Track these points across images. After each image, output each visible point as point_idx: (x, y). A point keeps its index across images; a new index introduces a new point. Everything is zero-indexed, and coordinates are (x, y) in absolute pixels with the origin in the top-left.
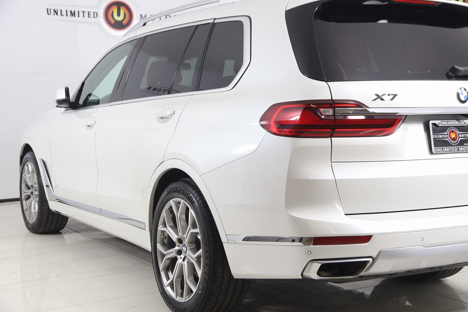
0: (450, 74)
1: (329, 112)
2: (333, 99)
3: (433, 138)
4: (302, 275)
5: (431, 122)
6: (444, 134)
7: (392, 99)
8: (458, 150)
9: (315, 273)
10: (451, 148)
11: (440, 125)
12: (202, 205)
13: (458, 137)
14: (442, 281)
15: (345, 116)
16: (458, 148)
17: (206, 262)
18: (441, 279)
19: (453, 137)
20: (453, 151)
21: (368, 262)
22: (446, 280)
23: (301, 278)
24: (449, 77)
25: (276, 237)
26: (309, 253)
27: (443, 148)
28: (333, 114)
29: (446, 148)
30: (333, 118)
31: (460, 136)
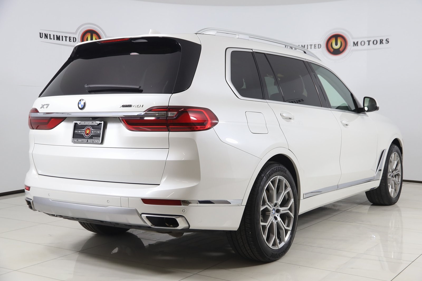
3: (74, 133)
5: (74, 122)
6: (82, 131)
8: (87, 142)
10: (83, 140)
16: (88, 140)
19: (88, 132)
21: (31, 202)
27: (78, 140)
29: (80, 140)
31: (92, 132)
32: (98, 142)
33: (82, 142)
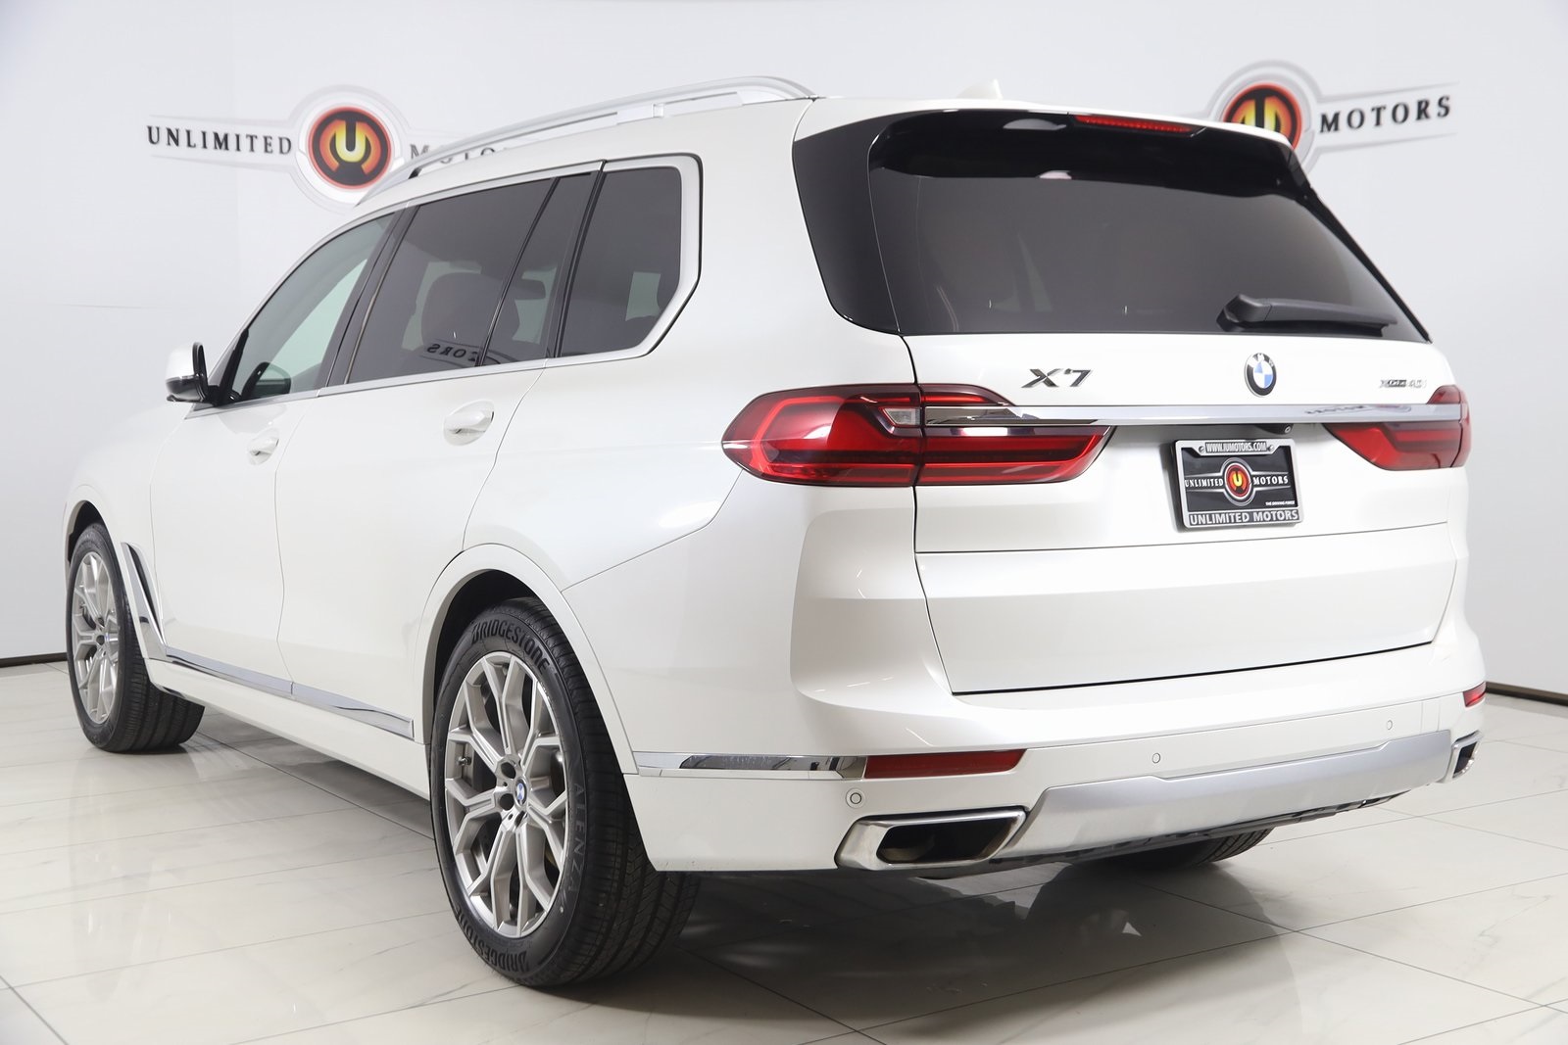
0: (1228, 317)
1: (908, 416)
2: (920, 381)
3: (1186, 488)
4: (837, 858)
5: (1180, 445)
6: (1214, 478)
7: (1076, 384)
8: (1251, 520)
9: (871, 853)
10: (1232, 515)
11: (1204, 454)
12: (566, 670)
13: (1250, 486)
14: (1216, 868)
15: (954, 429)
16: (1251, 514)
17: (578, 827)
18: (1216, 863)
19: (1239, 484)
20: (1237, 520)
21: (1013, 820)
22: (1229, 865)
23: (835, 867)
24: (1227, 327)
25: (767, 758)
26: (856, 798)
27: (1210, 515)
28: (919, 423)
29: (1220, 514)
30: (919, 432)
31: (1256, 481)
32: (1292, 516)
33: (1230, 522)
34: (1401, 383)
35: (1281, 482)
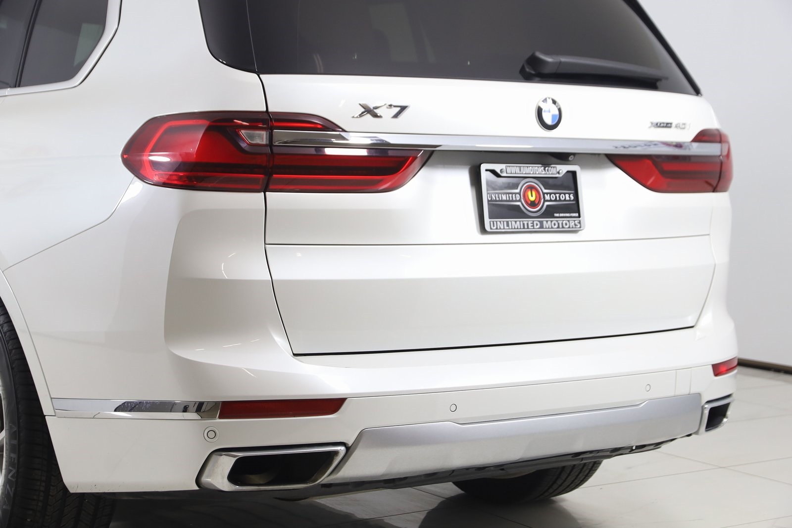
0: (527, 70)
1: (261, 137)
2: (270, 110)
3: (488, 201)
4: (198, 481)
5: (484, 167)
6: (512, 193)
7: (396, 116)
8: (542, 227)
9: (223, 478)
10: (526, 223)
11: (504, 174)
12: (8, 334)
13: (542, 201)
14: (554, 502)
16: (541, 223)
17: (12, 457)
18: (554, 498)
19: (532, 199)
20: (530, 227)
21: (336, 453)
22: (564, 500)
23: (197, 488)
24: (527, 77)
25: (147, 403)
26: (212, 434)
27: (508, 222)
28: (268, 143)
29: (516, 222)
30: (268, 150)
31: (547, 197)
32: (575, 225)
33: (524, 228)
34: (668, 125)
35: (567, 198)
